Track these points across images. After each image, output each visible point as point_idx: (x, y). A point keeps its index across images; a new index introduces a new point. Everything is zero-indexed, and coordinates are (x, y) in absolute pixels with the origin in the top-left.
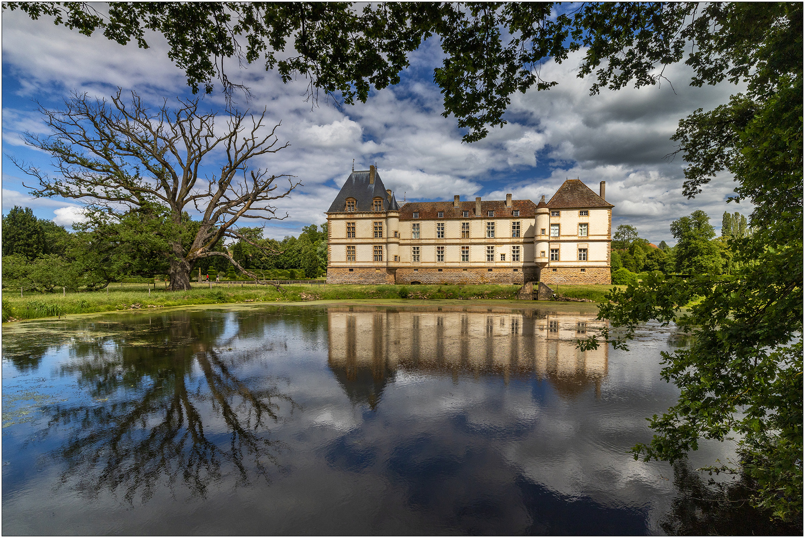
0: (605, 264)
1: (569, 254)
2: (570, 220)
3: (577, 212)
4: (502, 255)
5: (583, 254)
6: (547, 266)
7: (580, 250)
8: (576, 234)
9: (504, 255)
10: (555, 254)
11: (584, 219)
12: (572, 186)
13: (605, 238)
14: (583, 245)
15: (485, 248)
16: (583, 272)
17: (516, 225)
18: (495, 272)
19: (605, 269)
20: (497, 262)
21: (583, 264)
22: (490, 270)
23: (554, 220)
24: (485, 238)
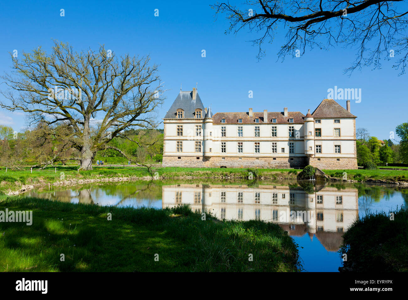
0: (353, 156)
1: (328, 149)
2: (327, 126)
3: (333, 121)
4: (282, 149)
5: (338, 148)
6: (313, 156)
7: (336, 146)
8: (332, 135)
9: (284, 149)
10: (319, 149)
11: (337, 125)
12: (328, 103)
13: (352, 138)
14: (338, 143)
15: (271, 143)
16: (338, 161)
17: (291, 129)
18: (278, 160)
19: (353, 159)
20: (279, 153)
21: (338, 155)
22: (275, 159)
23: (318, 126)
24: (270, 137)
